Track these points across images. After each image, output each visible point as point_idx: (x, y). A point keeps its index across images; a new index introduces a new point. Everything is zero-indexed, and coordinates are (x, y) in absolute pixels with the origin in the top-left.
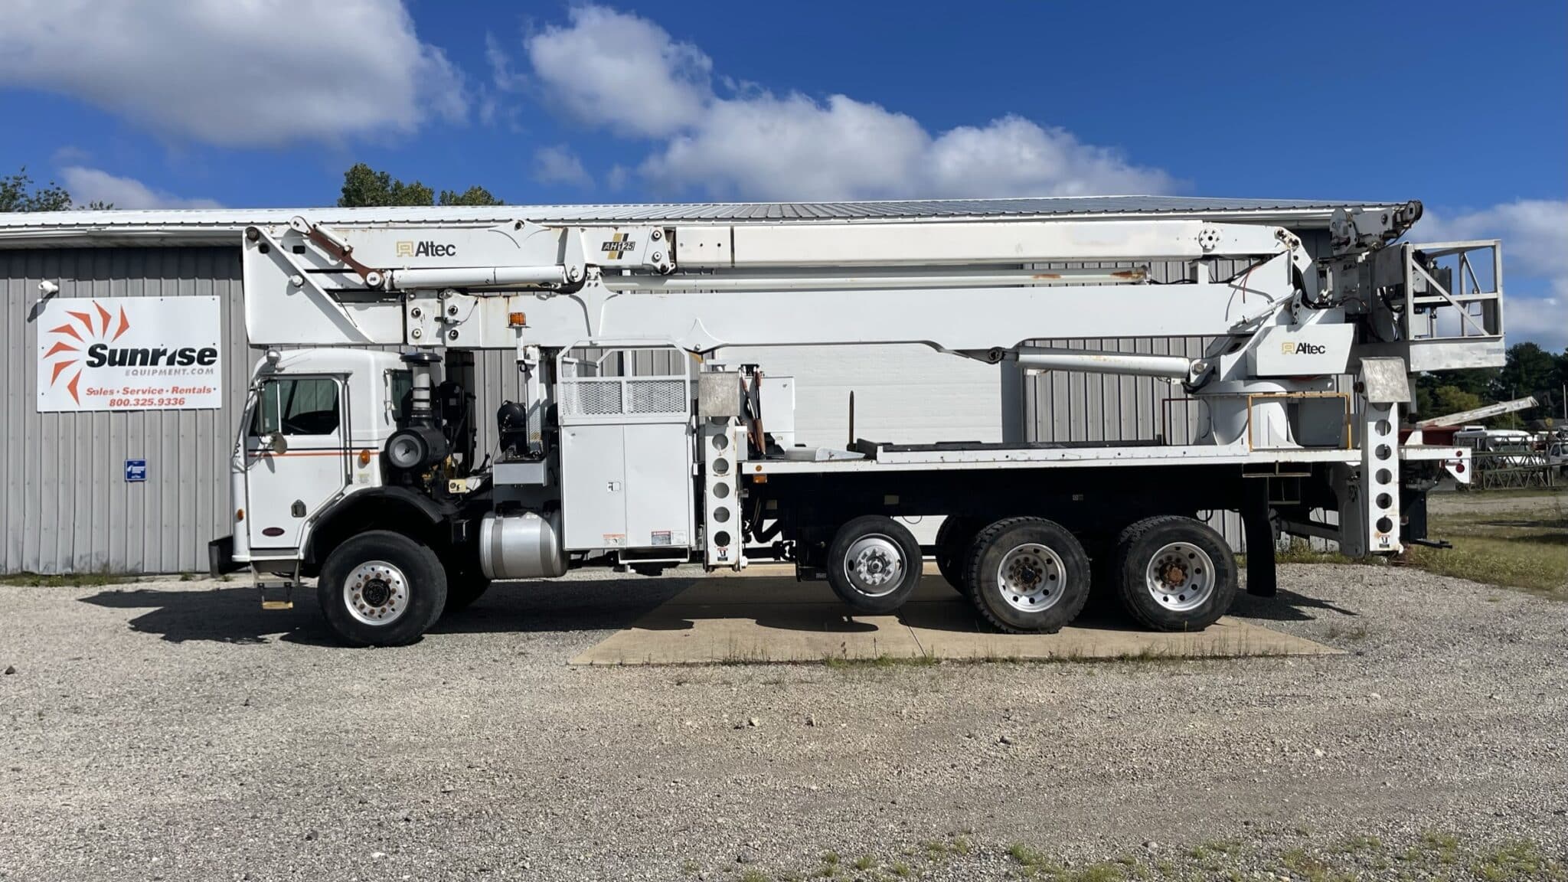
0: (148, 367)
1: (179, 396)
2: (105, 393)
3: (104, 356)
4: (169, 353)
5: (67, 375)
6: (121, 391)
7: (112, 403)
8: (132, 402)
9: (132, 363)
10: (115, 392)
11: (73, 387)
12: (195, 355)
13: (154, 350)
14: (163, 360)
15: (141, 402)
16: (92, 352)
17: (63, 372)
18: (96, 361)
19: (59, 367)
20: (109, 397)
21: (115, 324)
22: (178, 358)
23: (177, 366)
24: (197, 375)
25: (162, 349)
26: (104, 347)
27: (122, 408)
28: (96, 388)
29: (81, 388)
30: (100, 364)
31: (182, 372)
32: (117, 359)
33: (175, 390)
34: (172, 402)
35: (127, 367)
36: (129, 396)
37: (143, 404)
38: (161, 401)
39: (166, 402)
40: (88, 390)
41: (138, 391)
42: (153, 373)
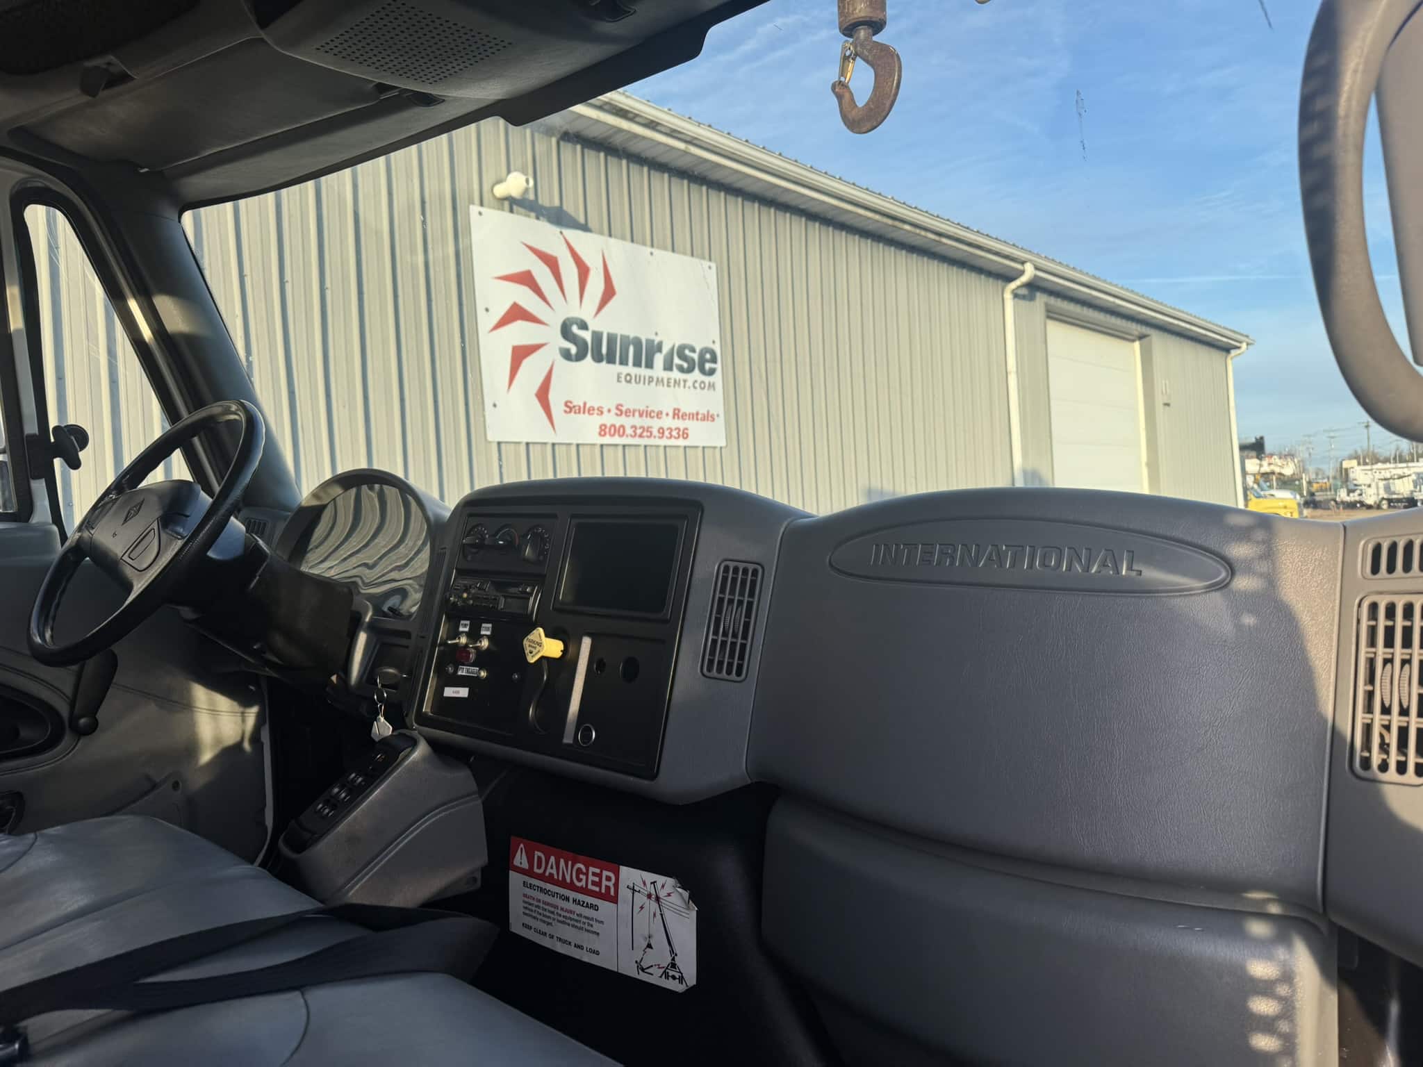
0: (643, 371)
1: (681, 424)
2: (590, 411)
3: (585, 343)
4: (665, 349)
5: (533, 370)
6: (614, 411)
7: (603, 430)
8: (629, 431)
9: (624, 362)
10: (605, 410)
11: (543, 395)
12: (695, 356)
13: (647, 341)
14: (659, 359)
15: (639, 431)
16: (566, 332)
17: (527, 363)
18: (574, 350)
19: (520, 354)
20: (595, 421)
21: (596, 285)
22: (677, 361)
23: (676, 374)
24: (699, 388)
25: (657, 340)
26: (584, 326)
27: (616, 440)
28: (578, 402)
29: (556, 398)
30: (580, 357)
31: (682, 383)
32: (604, 350)
33: (677, 414)
34: (674, 433)
35: (617, 368)
36: (622, 420)
37: (641, 436)
38: (661, 431)
39: (667, 433)
40: (566, 405)
41: (634, 411)
42: (649, 384)
